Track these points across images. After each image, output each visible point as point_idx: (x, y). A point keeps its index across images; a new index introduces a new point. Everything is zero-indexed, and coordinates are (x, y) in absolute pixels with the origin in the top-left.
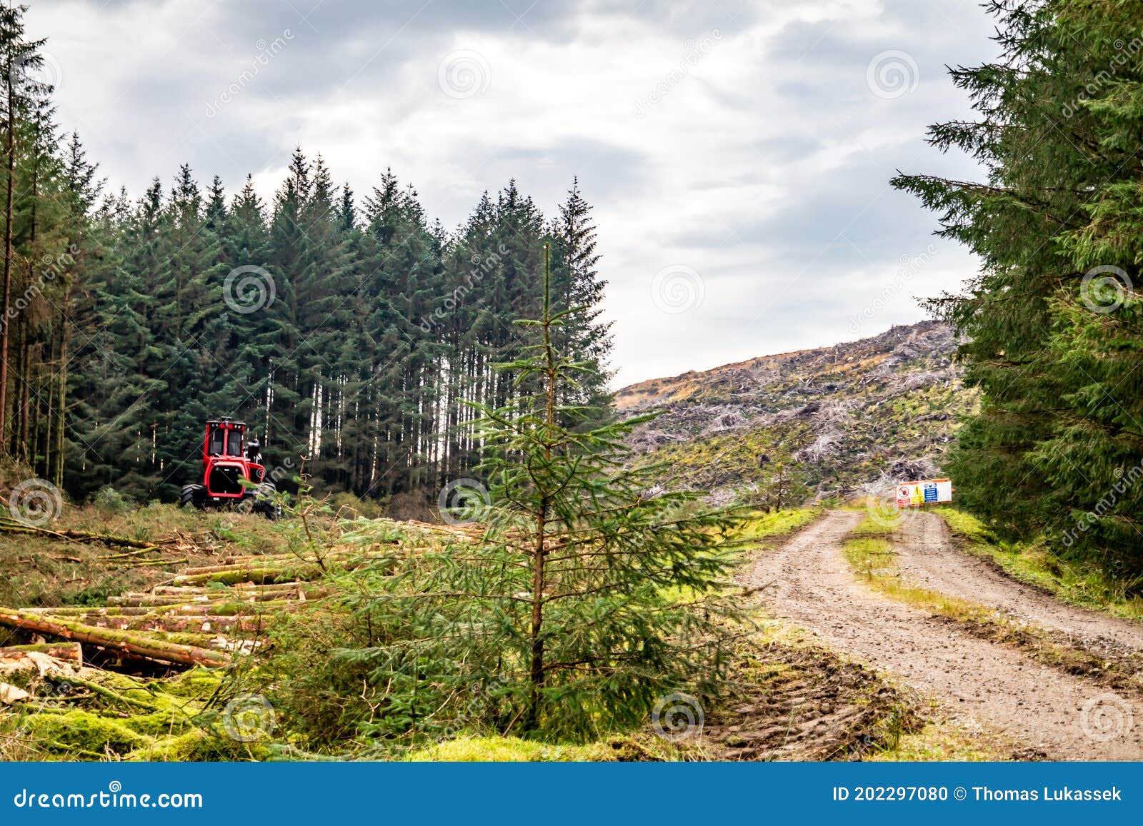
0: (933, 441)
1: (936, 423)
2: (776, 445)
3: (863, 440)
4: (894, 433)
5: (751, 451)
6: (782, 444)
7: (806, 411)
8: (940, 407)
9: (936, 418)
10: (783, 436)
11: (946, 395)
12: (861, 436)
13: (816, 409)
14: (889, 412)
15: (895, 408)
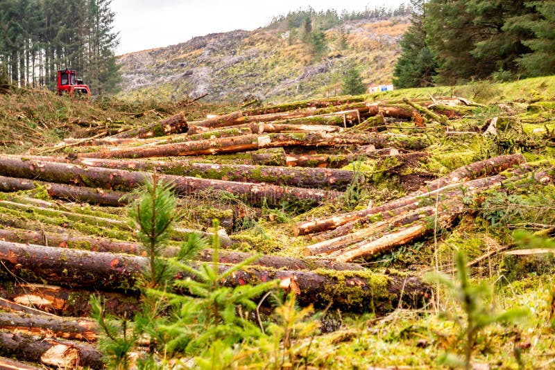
0: (256, 85)
1: (252, 78)
2: (176, 91)
3: (219, 87)
4: (233, 83)
5: (164, 94)
6: (178, 90)
7: (186, 75)
8: (251, 71)
9: (251, 75)
10: (178, 86)
11: (252, 66)
12: (217, 85)
13: (191, 73)
14: (226, 74)
15: (230, 72)
